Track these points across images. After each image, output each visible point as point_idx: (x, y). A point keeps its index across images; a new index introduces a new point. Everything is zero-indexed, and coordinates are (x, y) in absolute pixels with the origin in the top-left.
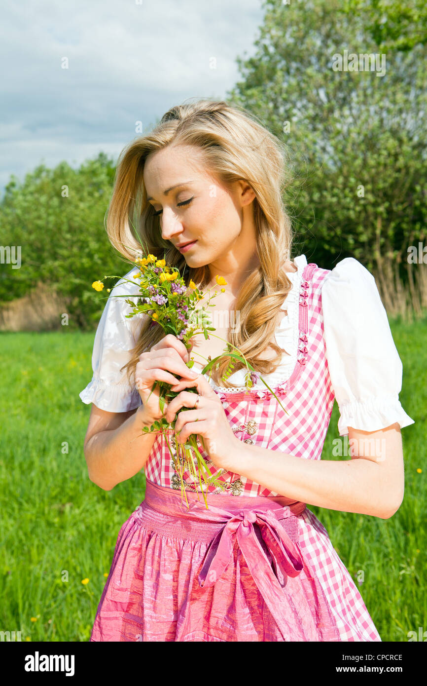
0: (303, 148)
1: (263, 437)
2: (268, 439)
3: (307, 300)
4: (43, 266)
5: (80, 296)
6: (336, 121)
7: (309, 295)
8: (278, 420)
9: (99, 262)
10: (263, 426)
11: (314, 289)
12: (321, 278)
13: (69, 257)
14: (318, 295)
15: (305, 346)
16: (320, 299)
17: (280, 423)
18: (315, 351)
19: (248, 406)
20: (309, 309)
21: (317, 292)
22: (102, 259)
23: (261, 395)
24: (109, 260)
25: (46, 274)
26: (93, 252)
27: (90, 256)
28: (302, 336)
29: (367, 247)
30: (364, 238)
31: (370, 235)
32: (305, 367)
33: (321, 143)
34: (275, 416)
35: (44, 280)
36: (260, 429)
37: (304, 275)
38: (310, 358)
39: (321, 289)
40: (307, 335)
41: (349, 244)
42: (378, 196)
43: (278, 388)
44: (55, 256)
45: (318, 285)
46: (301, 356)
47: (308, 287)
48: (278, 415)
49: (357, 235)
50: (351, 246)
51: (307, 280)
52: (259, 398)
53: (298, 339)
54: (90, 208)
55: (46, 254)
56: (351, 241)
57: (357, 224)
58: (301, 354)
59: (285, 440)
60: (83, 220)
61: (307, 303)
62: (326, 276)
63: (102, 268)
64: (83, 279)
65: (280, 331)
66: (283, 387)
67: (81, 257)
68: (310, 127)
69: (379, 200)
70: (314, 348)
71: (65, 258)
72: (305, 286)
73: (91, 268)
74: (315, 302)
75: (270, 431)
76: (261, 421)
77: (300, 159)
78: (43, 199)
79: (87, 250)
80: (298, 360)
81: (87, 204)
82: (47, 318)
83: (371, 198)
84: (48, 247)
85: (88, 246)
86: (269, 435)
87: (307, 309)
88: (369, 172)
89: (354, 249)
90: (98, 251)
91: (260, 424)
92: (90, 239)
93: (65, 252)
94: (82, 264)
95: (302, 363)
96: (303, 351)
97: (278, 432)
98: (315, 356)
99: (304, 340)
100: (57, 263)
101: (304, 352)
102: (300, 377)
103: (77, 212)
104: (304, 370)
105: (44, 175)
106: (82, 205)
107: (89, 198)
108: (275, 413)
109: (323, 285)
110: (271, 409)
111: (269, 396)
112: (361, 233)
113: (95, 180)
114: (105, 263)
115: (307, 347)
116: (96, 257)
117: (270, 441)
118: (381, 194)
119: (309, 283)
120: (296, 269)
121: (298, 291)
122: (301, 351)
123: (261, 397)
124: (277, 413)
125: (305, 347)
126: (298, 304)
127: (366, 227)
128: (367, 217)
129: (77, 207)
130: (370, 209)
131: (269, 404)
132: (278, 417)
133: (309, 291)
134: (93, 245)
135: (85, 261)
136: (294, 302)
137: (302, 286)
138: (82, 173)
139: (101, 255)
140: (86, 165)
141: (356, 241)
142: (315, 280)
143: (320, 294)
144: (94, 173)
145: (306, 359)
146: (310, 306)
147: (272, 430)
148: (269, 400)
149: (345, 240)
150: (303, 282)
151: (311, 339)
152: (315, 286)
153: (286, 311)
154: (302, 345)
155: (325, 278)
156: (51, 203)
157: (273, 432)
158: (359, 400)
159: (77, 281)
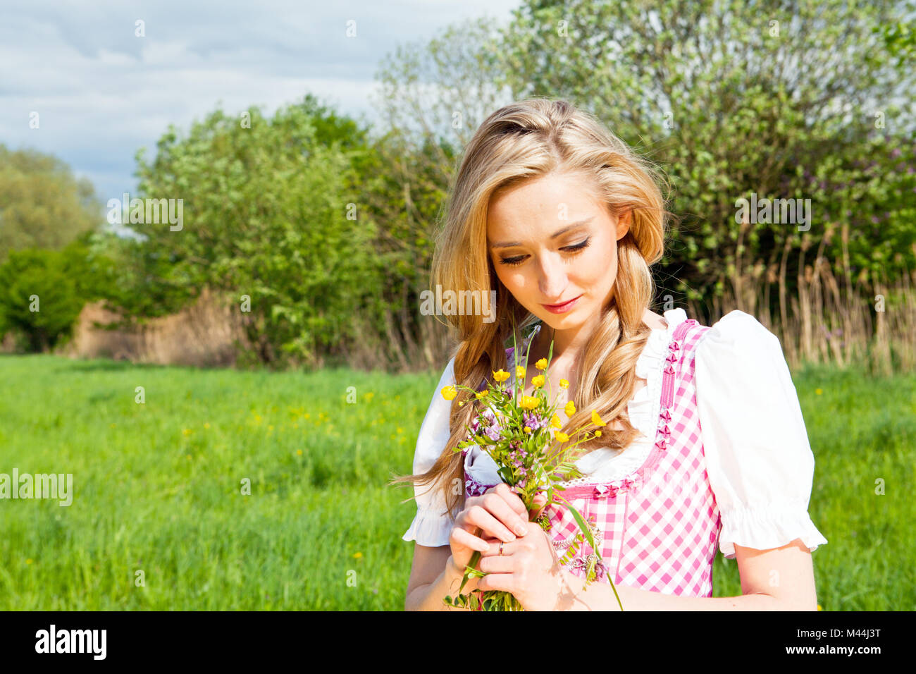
0: (623, 102)
1: (611, 550)
2: (618, 553)
3: (675, 365)
4: (214, 265)
5: (268, 314)
6: (675, 60)
7: (679, 360)
8: (629, 527)
9: (301, 262)
10: (609, 535)
11: (686, 350)
12: (697, 337)
13: (253, 253)
14: (690, 359)
15: (666, 424)
16: (693, 364)
17: (633, 530)
18: (681, 431)
19: (585, 506)
20: (677, 377)
21: (689, 355)
22: (304, 258)
23: (602, 489)
24: (315, 258)
25: (216, 277)
26: (291, 247)
27: (287, 252)
28: (663, 412)
29: (717, 258)
30: (711, 243)
31: (721, 239)
32: (667, 453)
33: (650, 95)
34: (625, 522)
35: (212, 286)
36: (605, 538)
37: (675, 334)
38: (673, 442)
39: (694, 351)
40: (671, 410)
41: (689, 251)
42: (736, 179)
43: (626, 480)
44: (232, 252)
45: (692, 346)
46: (660, 438)
47: (678, 349)
48: (630, 518)
49: (701, 237)
50: (692, 255)
51: (677, 340)
52: (599, 493)
53: (658, 415)
54: (290, 180)
55: (218, 248)
56: (693, 247)
57: (703, 221)
58: (660, 435)
59: (644, 555)
60: (279, 197)
61: (675, 370)
62: (705, 333)
63: (305, 271)
64: (274, 288)
65: (634, 405)
66: (632, 478)
67: (273, 254)
68: (635, 69)
69: (739, 187)
70: (680, 428)
71: (246, 254)
72: (675, 347)
73: (288, 270)
74: (686, 368)
75: (620, 541)
76: (606, 527)
77: (617, 117)
78: (220, 164)
79: (282, 244)
80: (656, 444)
81: (288, 173)
82: (214, 346)
83: (726, 181)
84: (222, 236)
85: (284, 238)
86: (619, 548)
87: (673, 378)
88: (725, 142)
89: (697, 259)
90: (300, 245)
91: (606, 532)
92: (289, 226)
93: (247, 246)
94: (274, 264)
95: (661, 446)
96: (663, 430)
97: (633, 543)
98: (683, 439)
99: (666, 417)
100: (235, 262)
101: (665, 432)
102: (658, 466)
103: (270, 185)
104: (664, 457)
105: (219, 125)
106: (278, 175)
107: (291, 164)
108: (625, 516)
109: (697, 346)
110: (619, 509)
111: (615, 491)
112: (708, 235)
113: (295, 133)
114: (310, 265)
115: (669, 425)
116: (297, 253)
117: (622, 556)
118: (740, 176)
119: (679, 343)
120: (667, 325)
121: (664, 354)
122: (660, 431)
123: (602, 493)
124: (628, 516)
125: (666, 426)
126: (663, 371)
127: (715, 226)
128: (718, 211)
129: (271, 178)
130: (723, 199)
131: (615, 503)
132: (630, 522)
133: (678, 355)
134: (292, 236)
135: (280, 261)
136: (657, 369)
137: (670, 348)
138: (276, 125)
139: (306, 252)
140: (284, 113)
141: (700, 246)
142: (688, 340)
143: (692, 358)
144: (292, 123)
145: (667, 441)
146: (679, 373)
147: (623, 539)
148: (614, 496)
149: (685, 244)
150: (671, 342)
151: (676, 416)
152: (688, 347)
153: (645, 380)
154: (662, 424)
155: (702, 338)
156: (232, 168)
157: (625, 543)
158: (746, 504)
159: (265, 291)
